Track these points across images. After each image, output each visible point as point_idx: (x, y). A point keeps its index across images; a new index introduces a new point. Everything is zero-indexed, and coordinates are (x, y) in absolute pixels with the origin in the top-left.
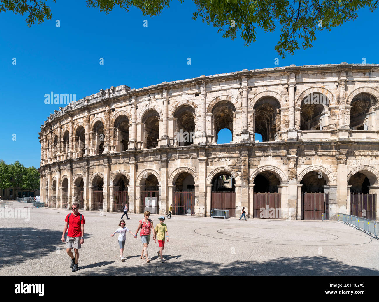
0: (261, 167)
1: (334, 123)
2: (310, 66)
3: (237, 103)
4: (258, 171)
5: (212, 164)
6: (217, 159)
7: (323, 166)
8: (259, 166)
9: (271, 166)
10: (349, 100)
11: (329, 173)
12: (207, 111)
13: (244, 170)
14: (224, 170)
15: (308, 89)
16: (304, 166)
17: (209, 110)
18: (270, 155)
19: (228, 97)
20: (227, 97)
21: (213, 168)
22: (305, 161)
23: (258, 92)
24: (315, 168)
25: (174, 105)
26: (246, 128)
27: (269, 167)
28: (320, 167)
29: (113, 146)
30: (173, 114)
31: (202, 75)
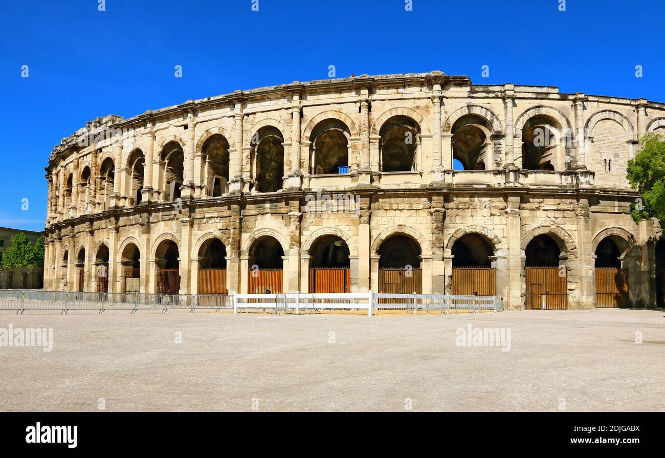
0: (257, 231)
1: (355, 163)
2: (320, 81)
3: (230, 137)
4: (254, 237)
5: (199, 227)
6: (205, 220)
7: (339, 227)
8: (255, 230)
9: (270, 229)
10: (376, 127)
11: (348, 237)
12: (195, 150)
13: (233, 235)
14: (213, 235)
15: (319, 114)
16: (312, 228)
17: (198, 149)
18: (268, 213)
19: (221, 129)
20: (219, 130)
21: (201, 233)
22: (314, 220)
23: (256, 121)
24: (327, 231)
25: (160, 143)
26: (240, 173)
27: (267, 230)
28: (335, 229)
29: (97, 203)
30: (159, 155)
31: (189, 100)
